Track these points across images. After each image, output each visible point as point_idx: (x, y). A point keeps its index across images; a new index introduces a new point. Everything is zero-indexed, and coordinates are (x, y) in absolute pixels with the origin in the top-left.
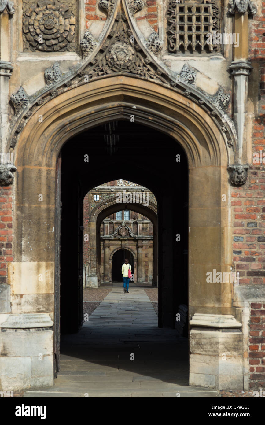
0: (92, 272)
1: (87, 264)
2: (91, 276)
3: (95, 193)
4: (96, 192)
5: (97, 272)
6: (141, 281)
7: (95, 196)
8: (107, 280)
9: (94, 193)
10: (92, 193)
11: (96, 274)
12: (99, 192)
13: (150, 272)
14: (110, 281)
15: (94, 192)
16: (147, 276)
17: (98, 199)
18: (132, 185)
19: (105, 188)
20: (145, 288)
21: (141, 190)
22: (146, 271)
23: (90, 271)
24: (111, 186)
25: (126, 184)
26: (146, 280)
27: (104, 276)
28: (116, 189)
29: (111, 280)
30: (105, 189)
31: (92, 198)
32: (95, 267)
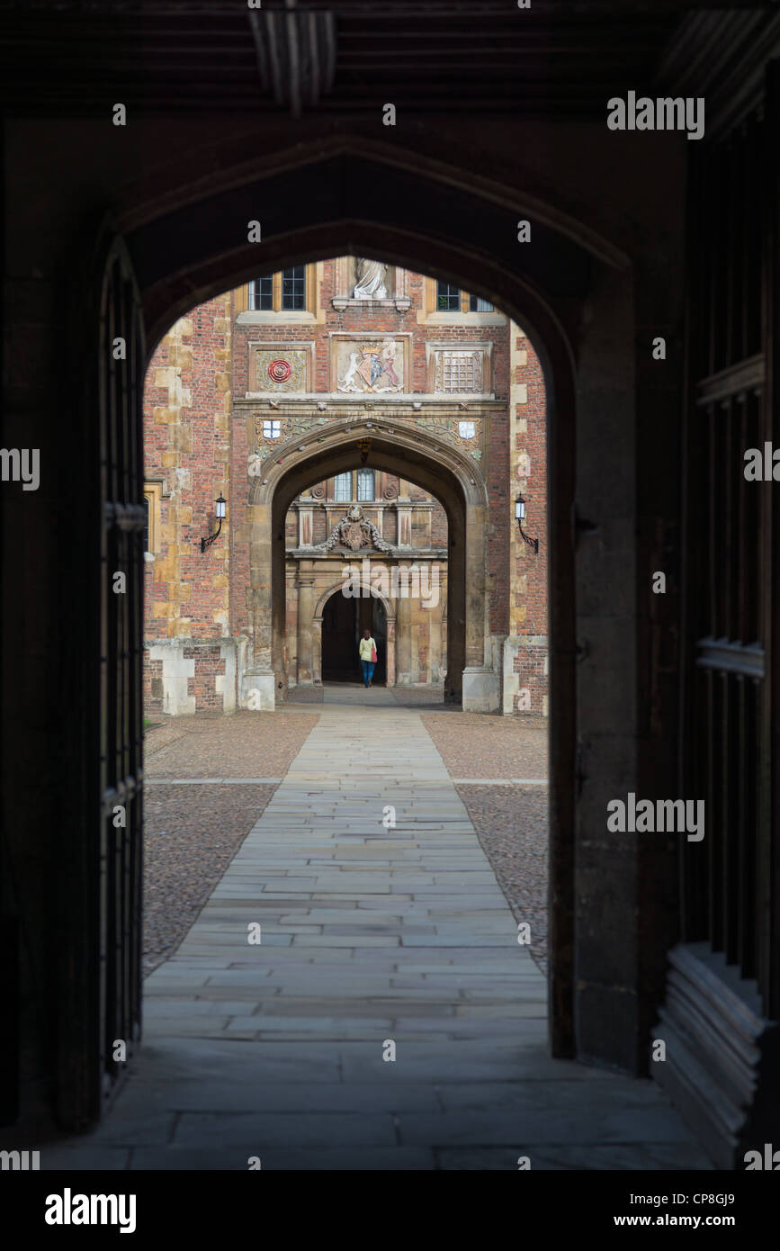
0: (257, 661)
1: (244, 636)
2: (254, 674)
3: (269, 415)
4: (271, 412)
5: (273, 661)
6: (407, 680)
7: (267, 424)
8: (308, 676)
9: (265, 415)
10: (259, 415)
11: (272, 667)
12: (281, 412)
13: (433, 655)
14: (316, 682)
15: (266, 412)
16: (424, 667)
17: (277, 434)
18: (382, 390)
19: (299, 400)
20: (423, 713)
21: (413, 406)
22: (423, 653)
23: (251, 658)
24: (319, 391)
25: (366, 387)
26: (422, 679)
27: (298, 666)
28: (333, 403)
29: (319, 677)
30: (299, 402)
31: (258, 431)
32: (267, 647)
